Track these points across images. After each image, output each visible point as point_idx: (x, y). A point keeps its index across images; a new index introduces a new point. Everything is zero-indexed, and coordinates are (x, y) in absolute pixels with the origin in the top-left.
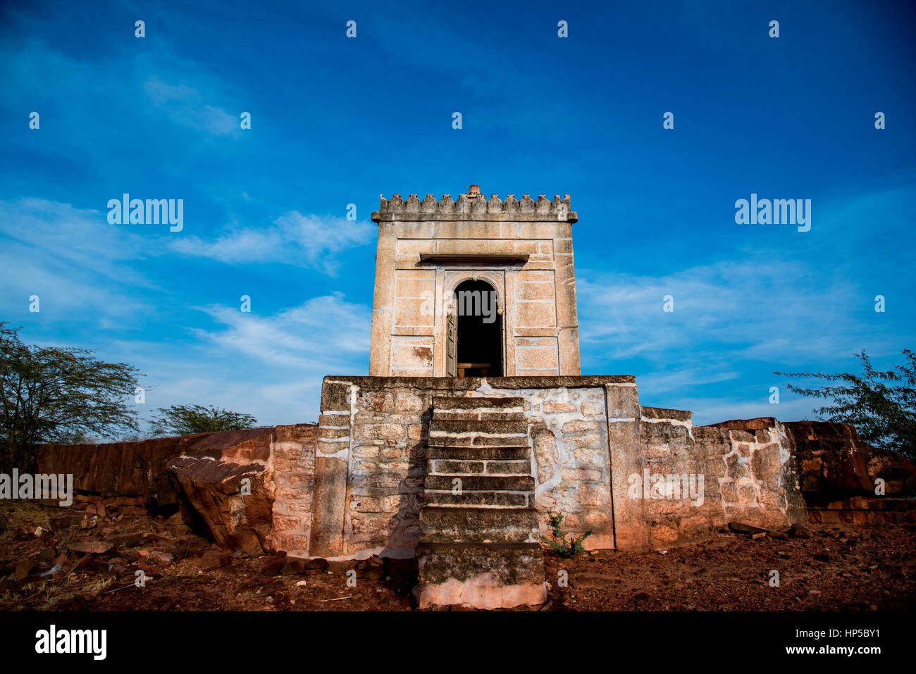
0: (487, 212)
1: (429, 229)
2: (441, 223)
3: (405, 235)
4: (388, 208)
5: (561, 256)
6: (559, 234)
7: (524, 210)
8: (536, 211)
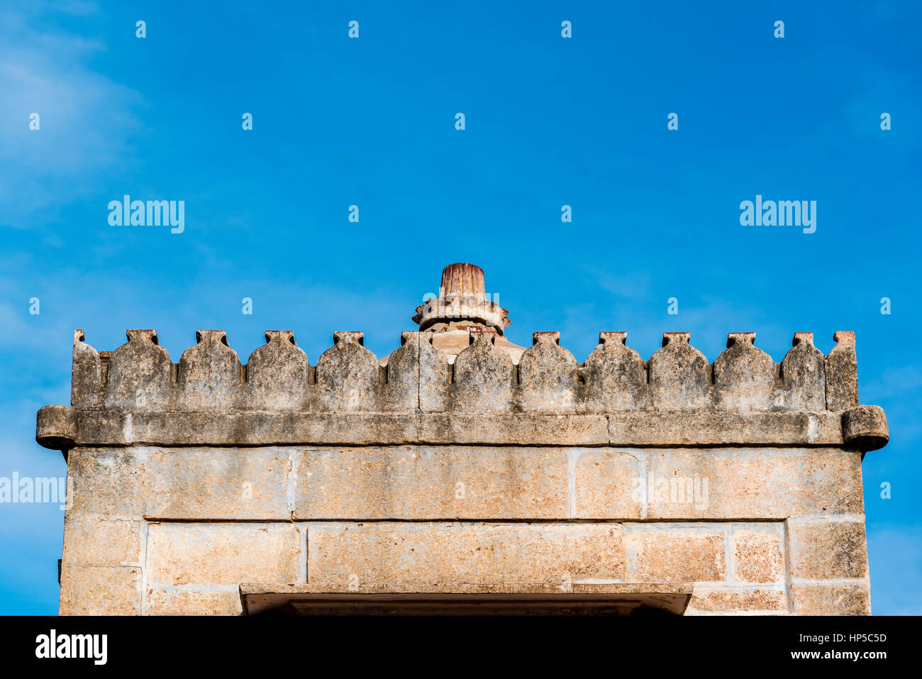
0: (517, 408)
1: (275, 477)
2: (326, 455)
3: (175, 506)
4: (105, 389)
5: (821, 591)
6: (810, 500)
7: (670, 398)
8: (717, 400)
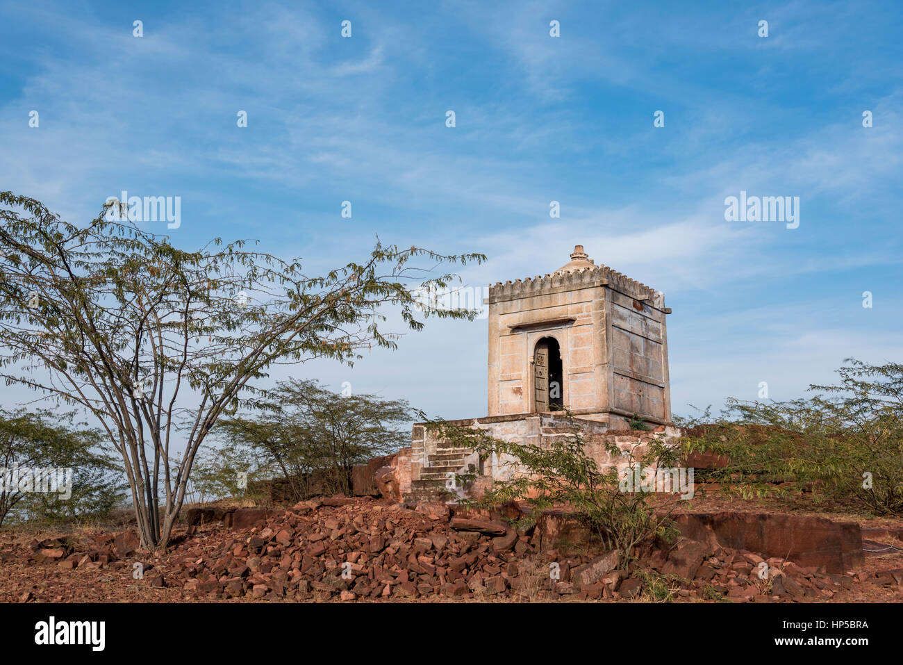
0: (551, 287)
1: (517, 304)
2: (524, 300)
3: (504, 312)
4: (493, 293)
5: (597, 313)
6: (596, 297)
8: (582, 281)
